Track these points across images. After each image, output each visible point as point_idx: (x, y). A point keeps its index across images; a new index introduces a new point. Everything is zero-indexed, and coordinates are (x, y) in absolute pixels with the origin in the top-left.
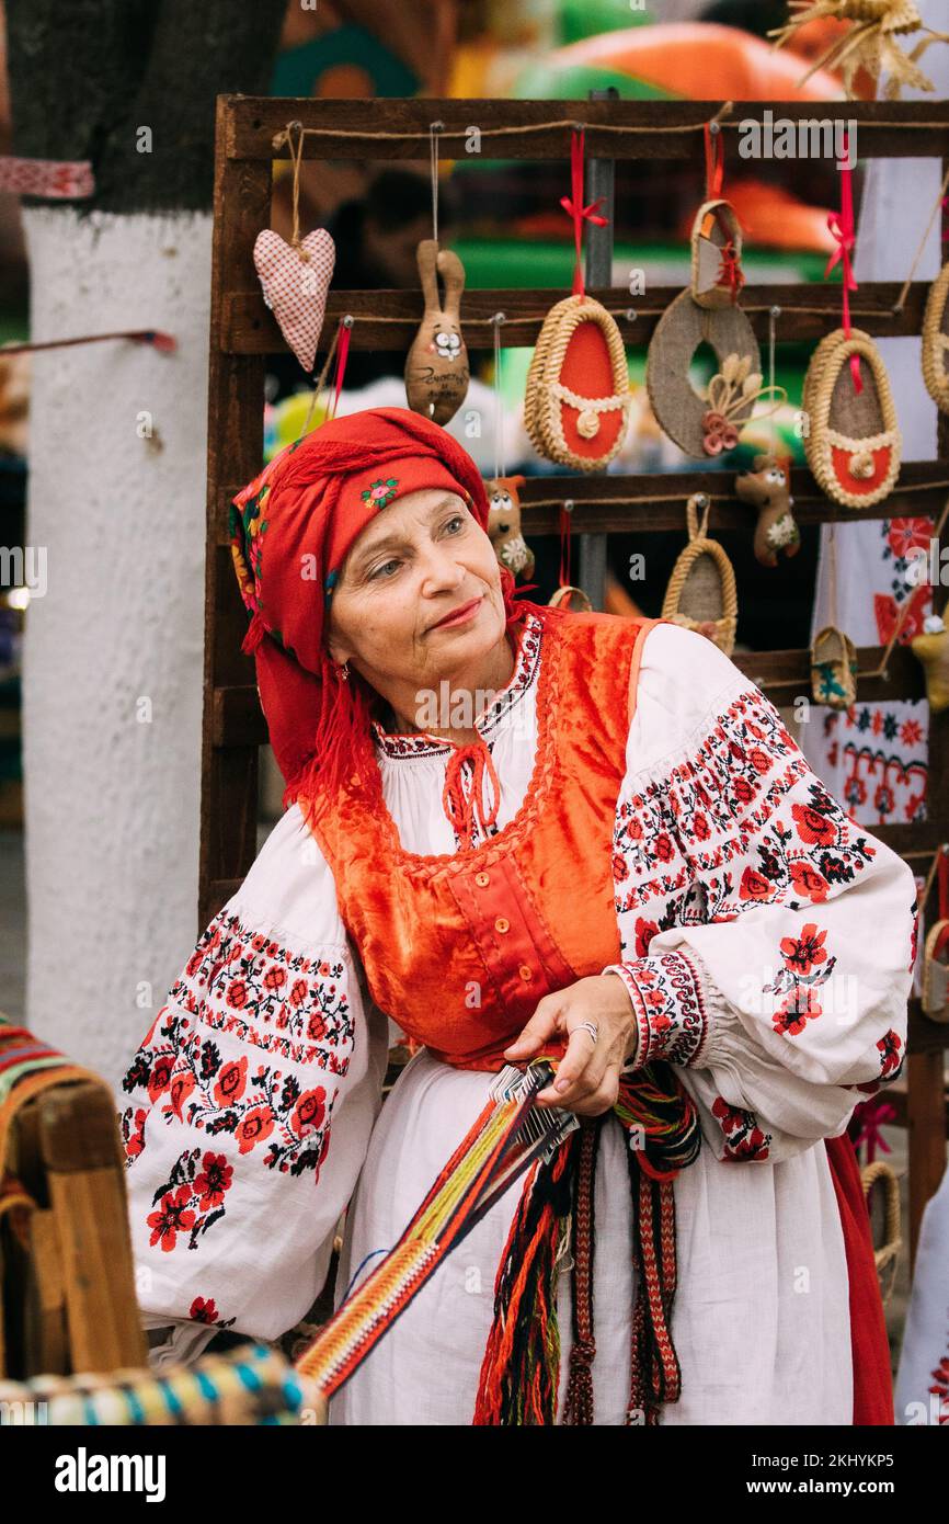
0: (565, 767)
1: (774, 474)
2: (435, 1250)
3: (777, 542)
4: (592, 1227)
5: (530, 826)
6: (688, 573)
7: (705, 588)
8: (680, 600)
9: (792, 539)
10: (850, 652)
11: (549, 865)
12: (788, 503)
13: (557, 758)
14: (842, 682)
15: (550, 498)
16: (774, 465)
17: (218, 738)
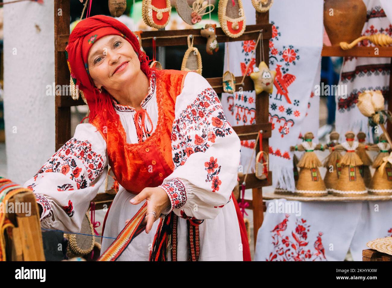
0: (167, 117)
1: (211, 29)
2: (128, 240)
3: (212, 48)
4: (177, 237)
5: (159, 134)
6: (188, 57)
7: (193, 61)
8: (186, 64)
9: (217, 47)
10: (233, 78)
11: (165, 145)
12: (215, 37)
13: (164, 114)
14: (232, 86)
15: (150, 37)
16: (211, 26)
17: (59, 105)
